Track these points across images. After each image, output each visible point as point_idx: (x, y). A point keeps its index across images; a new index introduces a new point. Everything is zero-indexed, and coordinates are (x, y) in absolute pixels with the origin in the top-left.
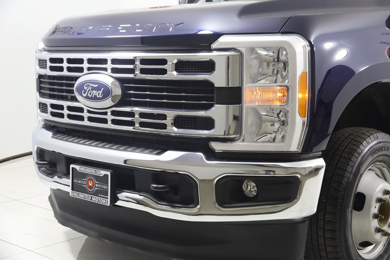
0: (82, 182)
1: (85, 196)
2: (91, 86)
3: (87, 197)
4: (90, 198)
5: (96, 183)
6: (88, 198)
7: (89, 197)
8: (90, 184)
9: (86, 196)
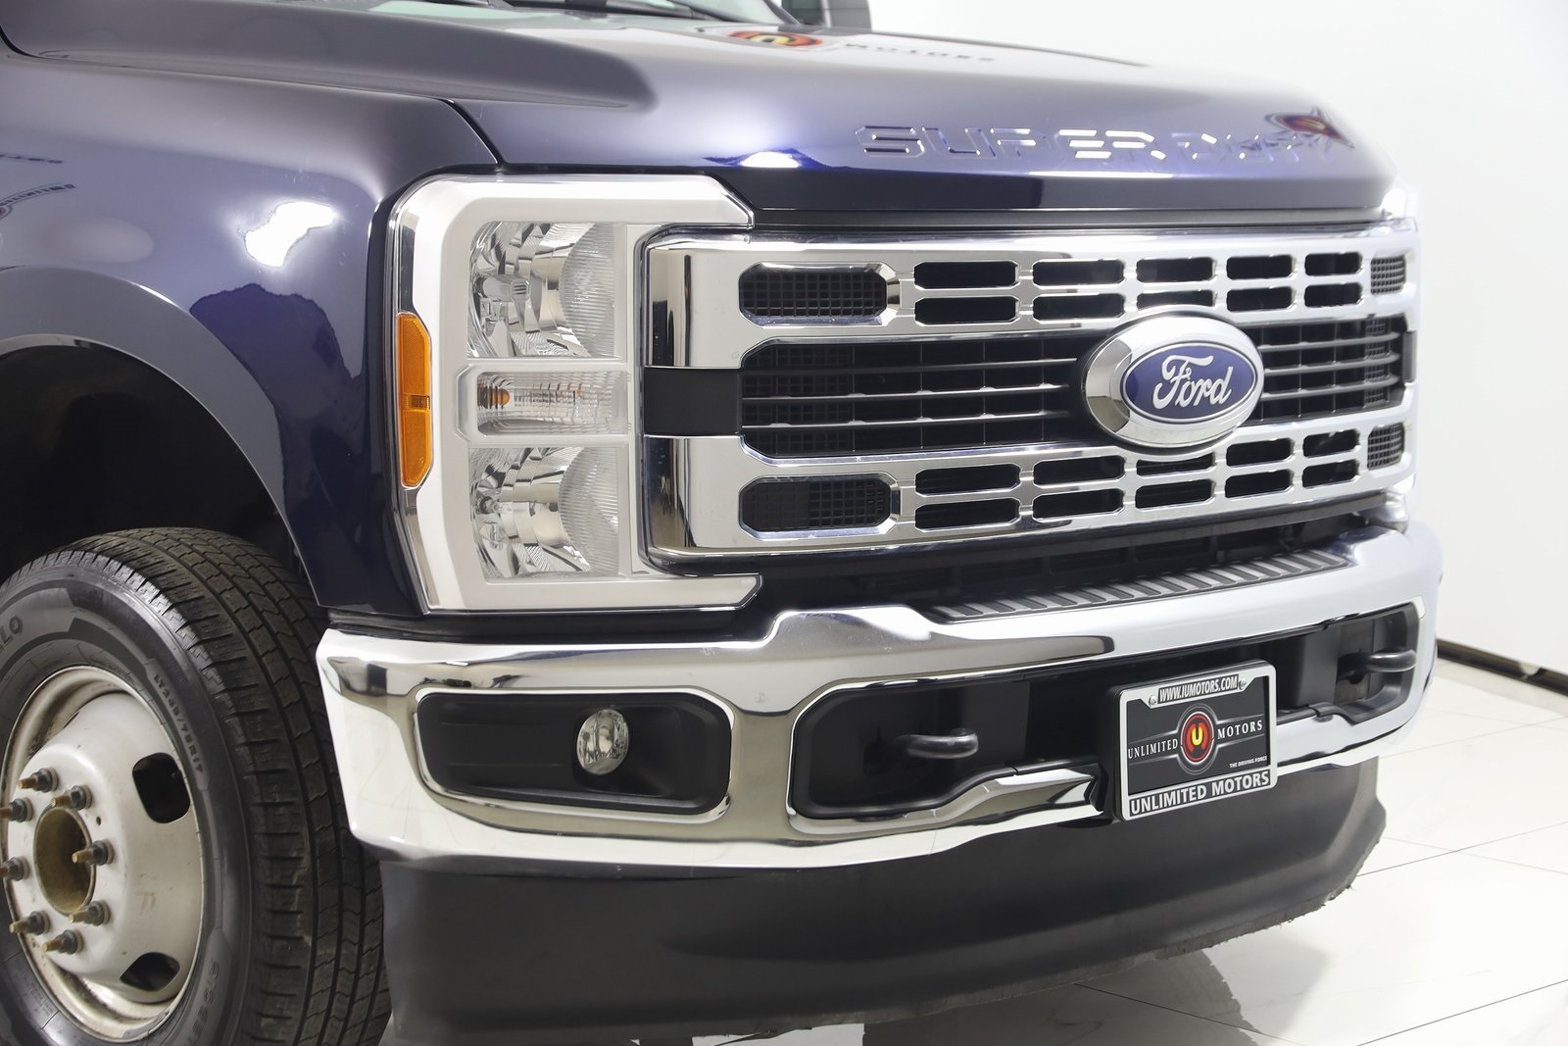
0: (1161, 745)
1: (1184, 791)
2: (1190, 365)
3: (1191, 794)
4: (1202, 790)
5: (1217, 727)
6: (1196, 796)
7: (1199, 787)
8: (1197, 738)
9: (1188, 793)
